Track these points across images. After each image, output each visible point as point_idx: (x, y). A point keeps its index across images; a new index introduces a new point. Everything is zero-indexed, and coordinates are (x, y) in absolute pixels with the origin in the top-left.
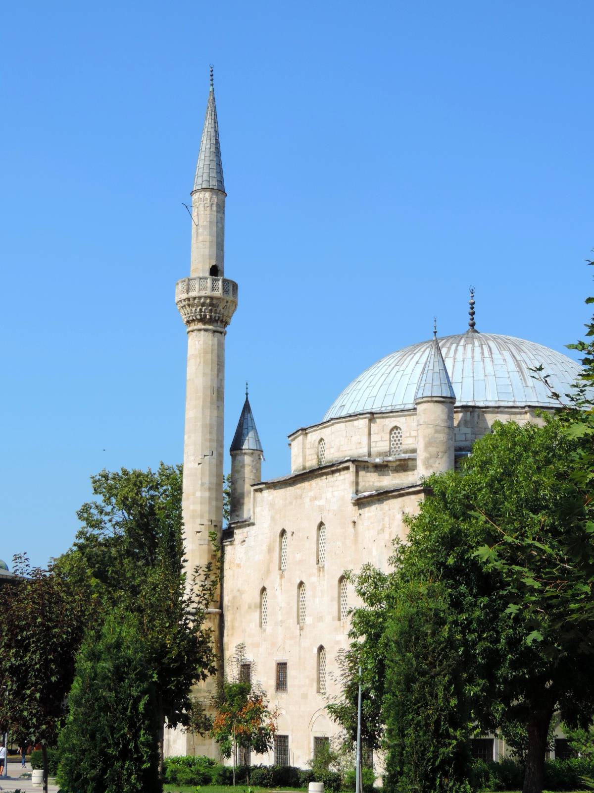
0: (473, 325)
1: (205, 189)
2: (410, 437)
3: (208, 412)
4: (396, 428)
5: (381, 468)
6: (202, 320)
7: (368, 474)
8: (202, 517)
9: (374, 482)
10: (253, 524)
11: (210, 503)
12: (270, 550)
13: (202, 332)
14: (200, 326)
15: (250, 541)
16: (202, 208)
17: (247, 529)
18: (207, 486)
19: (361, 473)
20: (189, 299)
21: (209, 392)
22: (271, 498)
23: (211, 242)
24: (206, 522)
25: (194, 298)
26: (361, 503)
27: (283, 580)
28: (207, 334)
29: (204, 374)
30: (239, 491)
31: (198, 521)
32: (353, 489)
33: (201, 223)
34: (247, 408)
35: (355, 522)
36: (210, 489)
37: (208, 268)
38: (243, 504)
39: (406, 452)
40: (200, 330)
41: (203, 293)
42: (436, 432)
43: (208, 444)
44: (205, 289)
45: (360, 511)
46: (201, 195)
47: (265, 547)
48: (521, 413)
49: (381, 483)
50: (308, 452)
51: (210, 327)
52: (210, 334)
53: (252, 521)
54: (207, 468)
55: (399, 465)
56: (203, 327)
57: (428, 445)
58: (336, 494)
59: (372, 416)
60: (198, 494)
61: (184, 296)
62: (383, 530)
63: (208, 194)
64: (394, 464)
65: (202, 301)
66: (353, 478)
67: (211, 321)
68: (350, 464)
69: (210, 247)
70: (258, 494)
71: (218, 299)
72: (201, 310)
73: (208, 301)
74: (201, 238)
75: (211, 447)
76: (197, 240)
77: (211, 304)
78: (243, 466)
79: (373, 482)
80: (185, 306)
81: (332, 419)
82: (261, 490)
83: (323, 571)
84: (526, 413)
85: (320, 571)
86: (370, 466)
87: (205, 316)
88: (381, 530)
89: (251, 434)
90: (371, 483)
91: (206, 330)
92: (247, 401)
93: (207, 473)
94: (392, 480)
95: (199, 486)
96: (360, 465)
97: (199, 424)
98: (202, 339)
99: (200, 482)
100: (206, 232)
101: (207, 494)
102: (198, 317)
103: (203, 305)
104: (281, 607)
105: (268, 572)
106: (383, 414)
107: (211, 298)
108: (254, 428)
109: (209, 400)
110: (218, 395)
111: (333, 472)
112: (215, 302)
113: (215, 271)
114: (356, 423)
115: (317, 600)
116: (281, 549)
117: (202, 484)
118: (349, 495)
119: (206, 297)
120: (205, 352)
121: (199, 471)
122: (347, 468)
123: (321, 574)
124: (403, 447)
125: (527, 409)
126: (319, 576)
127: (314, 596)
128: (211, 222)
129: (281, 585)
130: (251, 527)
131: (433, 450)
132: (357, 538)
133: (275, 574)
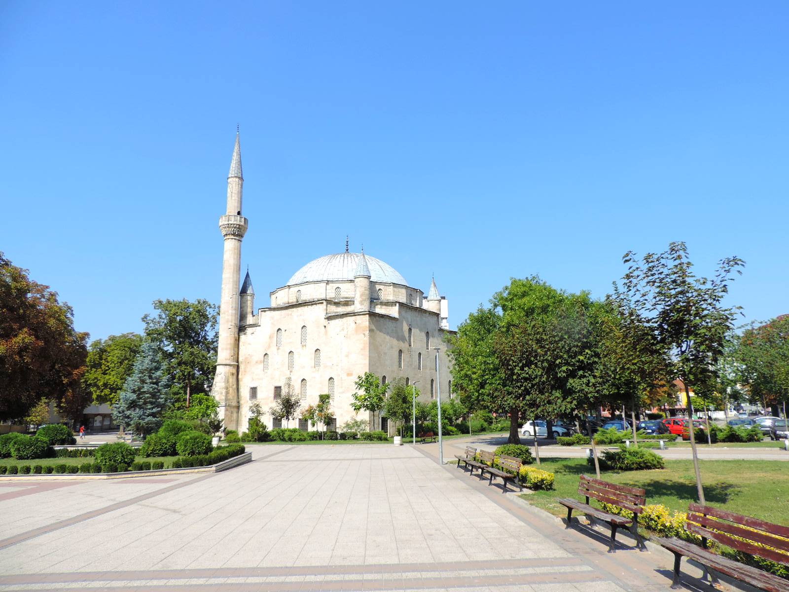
0: (347, 250)
1: (236, 177)
2: (345, 292)
3: (235, 275)
4: (338, 288)
5: (337, 304)
6: (234, 235)
7: (331, 306)
8: (232, 322)
10: (260, 326)
11: (235, 316)
12: (271, 337)
13: (234, 240)
14: (232, 237)
15: (257, 333)
16: (234, 185)
17: (255, 328)
18: (234, 308)
19: (329, 305)
20: (228, 224)
21: (235, 267)
23: (238, 200)
24: (234, 325)
25: (231, 224)
26: (329, 318)
27: (279, 350)
28: (235, 241)
29: (234, 259)
30: (245, 311)
31: (230, 324)
32: (325, 312)
33: (233, 192)
34: (248, 275)
35: (325, 326)
36: (235, 309)
37: (237, 212)
38: (247, 317)
39: (343, 298)
40: (232, 239)
41: (235, 223)
42: (365, 290)
43: (235, 289)
44: (235, 221)
45: (329, 322)
46: (234, 179)
47: (267, 336)
48: (389, 286)
49: (338, 310)
50: (290, 296)
51: (237, 238)
52: (237, 241)
53: (259, 324)
54: (234, 300)
55: (345, 303)
56: (234, 237)
57: (362, 295)
58: (314, 314)
59: (328, 282)
60: (230, 311)
61: (227, 223)
62: (343, 330)
63: (237, 179)
64: (343, 303)
65: (235, 226)
66: (325, 307)
67: (238, 235)
68: (324, 302)
69: (238, 203)
70: (263, 313)
71: (242, 226)
72: (234, 230)
73: (238, 226)
74: (233, 198)
75: (236, 291)
76: (231, 199)
77: (239, 228)
78: (247, 301)
79: (334, 309)
80: (226, 227)
81: (307, 282)
82: (265, 311)
83: (305, 346)
84: (391, 286)
85: (303, 347)
86: (332, 302)
87: (235, 233)
89: (250, 287)
91: (235, 239)
92: (248, 272)
93: (234, 303)
94: (343, 309)
95: (230, 308)
96: (329, 302)
97: (231, 280)
98: (233, 243)
99: (231, 306)
100: (236, 196)
101: (234, 312)
102: (232, 233)
103: (235, 228)
104: (278, 362)
105: (269, 347)
106: (332, 282)
107: (239, 225)
108: (251, 285)
109: (236, 270)
110: (239, 269)
111: (312, 305)
112: (240, 227)
113: (239, 213)
114: (320, 285)
115: (301, 359)
116: (277, 336)
117: (232, 307)
118: (323, 315)
119: (237, 225)
120: (235, 249)
121: (231, 302)
122: (322, 303)
124: (342, 296)
125: (392, 284)
126: (303, 349)
127: (299, 358)
128: (238, 192)
129: (278, 353)
130: (258, 327)
131: (364, 297)
132: (326, 333)
133: (274, 348)
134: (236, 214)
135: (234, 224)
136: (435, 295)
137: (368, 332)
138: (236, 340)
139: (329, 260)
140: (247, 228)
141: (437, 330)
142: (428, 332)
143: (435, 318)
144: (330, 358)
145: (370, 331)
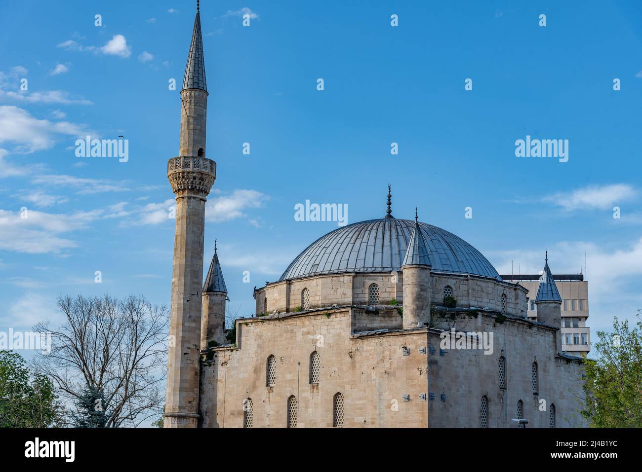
2: (386, 292)
3: (195, 261)
4: (374, 285)
5: (372, 314)
6: (192, 190)
7: (362, 318)
8: (189, 342)
9: (366, 324)
10: (237, 350)
11: (195, 332)
12: (256, 371)
14: (190, 194)
15: (233, 363)
16: (192, 103)
17: (230, 353)
18: (193, 318)
19: (357, 316)
21: (196, 247)
22: (258, 330)
23: (199, 131)
24: (192, 347)
26: (358, 339)
27: (271, 394)
30: (211, 323)
31: (187, 345)
32: (351, 329)
33: (192, 115)
35: (351, 352)
36: (195, 321)
37: (196, 150)
38: (214, 333)
39: (382, 303)
40: (189, 197)
41: (195, 169)
43: (194, 286)
44: (195, 166)
45: (358, 345)
46: (192, 93)
47: (250, 368)
48: (464, 280)
49: (372, 325)
50: (291, 297)
51: (197, 196)
52: (197, 202)
53: (236, 347)
54: (194, 304)
56: (192, 195)
58: (331, 331)
59: (356, 275)
60: (187, 324)
62: (383, 360)
63: (197, 93)
65: (194, 175)
66: (350, 319)
67: (199, 191)
68: (350, 310)
69: (198, 134)
70: (244, 327)
71: (206, 174)
72: (192, 182)
73: (198, 176)
74: (191, 127)
75: (197, 288)
77: (200, 179)
80: (179, 177)
81: (320, 274)
83: (317, 388)
84: (467, 280)
85: (313, 388)
86: (364, 311)
87: (195, 187)
88: (381, 360)
90: (365, 325)
91: (194, 197)
93: (194, 308)
94: (380, 323)
95: (187, 318)
96: (357, 311)
98: (192, 204)
99: (188, 315)
100: (196, 122)
101: (193, 325)
102: (190, 187)
103: (195, 178)
104: (269, 415)
105: (254, 387)
106: (365, 274)
107: (201, 174)
109: (196, 251)
111: (329, 314)
112: (204, 176)
113: (201, 153)
114: (341, 279)
115: (310, 410)
116: (268, 370)
117: (190, 317)
118: (346, 333)
119: (197, 173)
120: (194, 215)
121: (188, 307)
122: (347, 312)
123: (315, 390)
124: (381, 299)
125: (469, 277)
126: (313, 392)
127: (307, 407)
128: (199, 115)
129: (269, 398)
131: (419, 304)
132: (353, 365)
133: (262, 389)
134: (196, 155)
135: (193, 172)
136: (550, 293)
137: (426, 366)
138: (196, 374)
139: (357, 233)
140: (215, 178)
141: (553, 359)
142: (535, 363)
143: (549, 337)
144: (361, 409)
145: (428, 363)
